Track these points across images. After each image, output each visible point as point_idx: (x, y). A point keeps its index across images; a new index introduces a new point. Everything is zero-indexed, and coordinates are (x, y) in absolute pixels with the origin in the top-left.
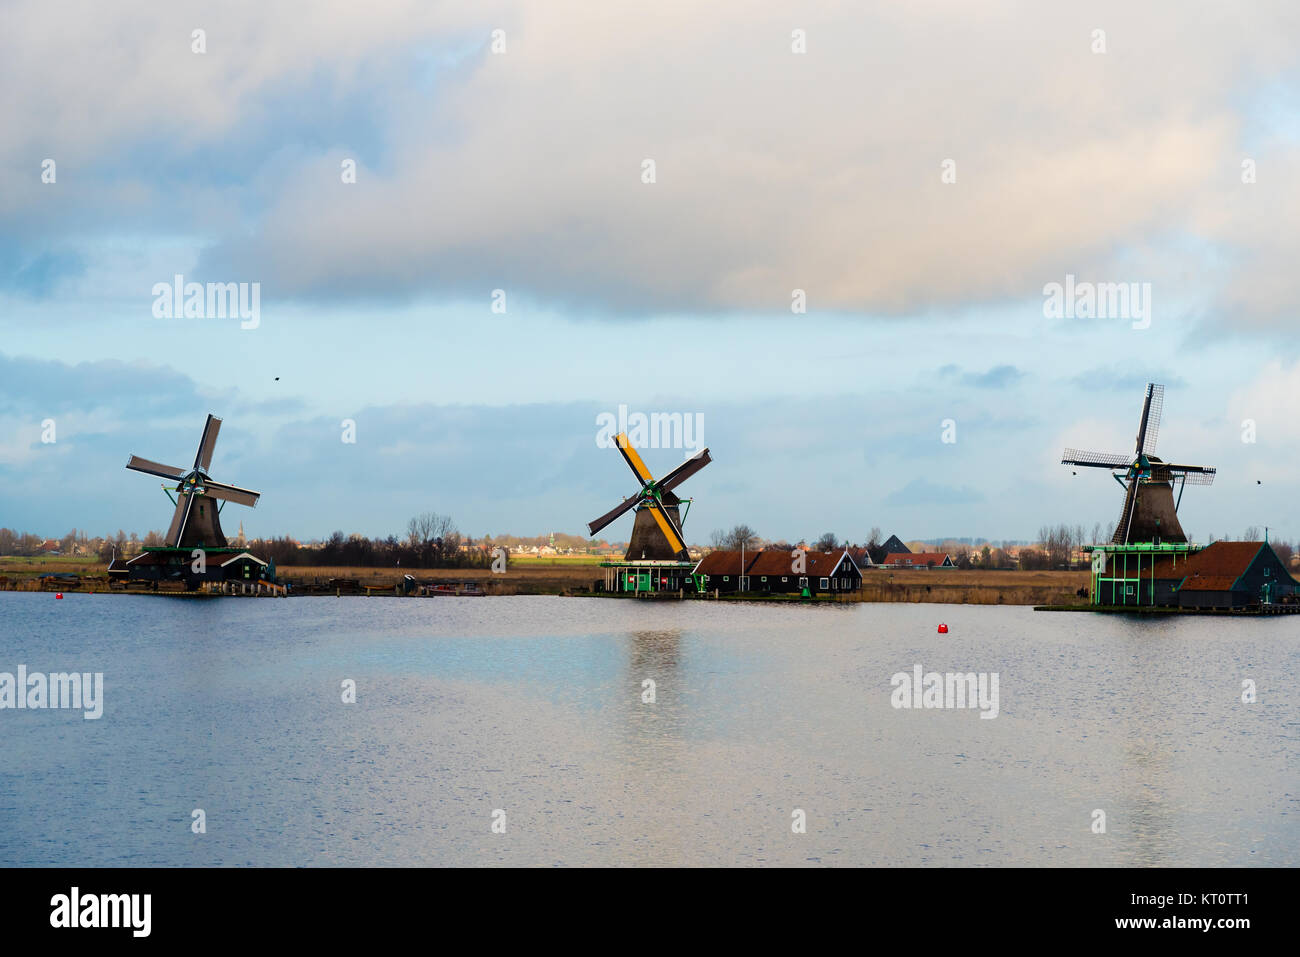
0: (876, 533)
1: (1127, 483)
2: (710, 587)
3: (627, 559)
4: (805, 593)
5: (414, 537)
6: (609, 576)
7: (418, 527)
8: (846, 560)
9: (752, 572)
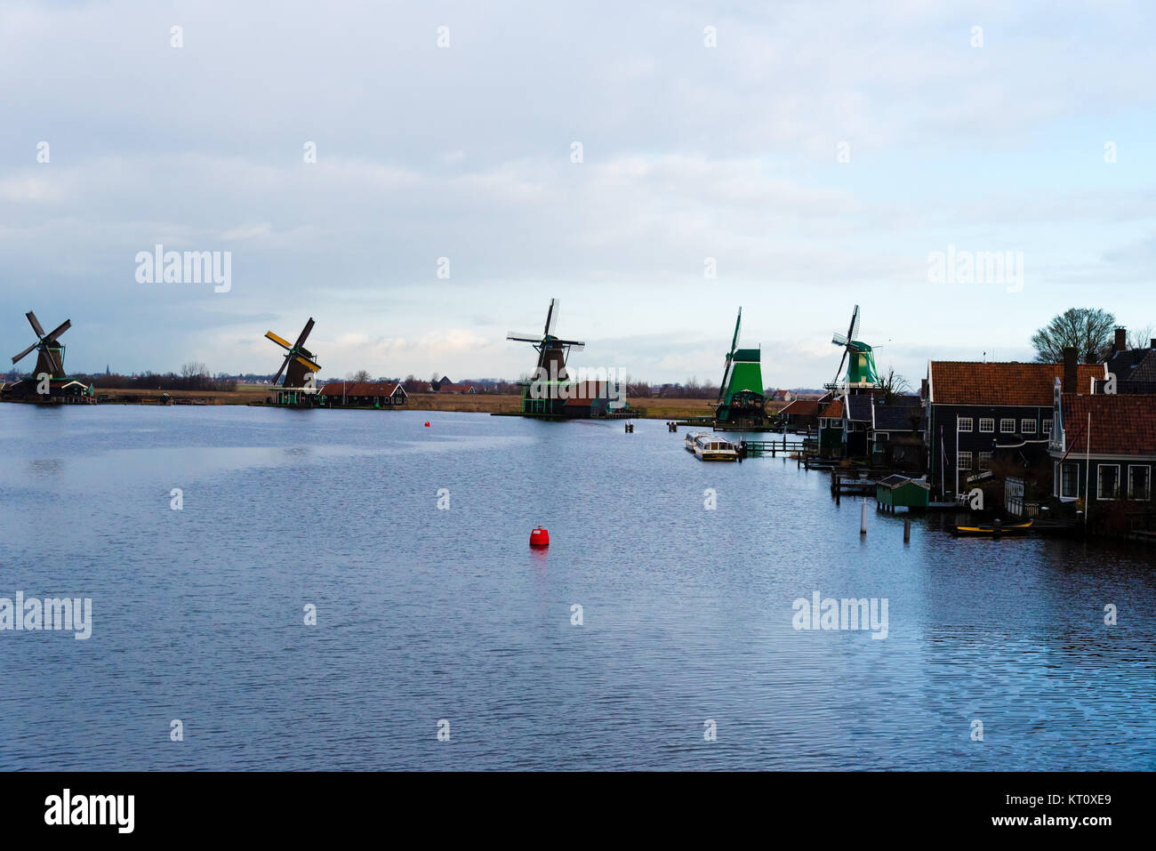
0: (436, 375)
1: (540, 350)
2: (327, 402)
3: (284, 387)
4: (377, 405)
5: (186, 372)
6: (274, 396)
7: (187, 369)
8: (399, 388)
9: (349, 394)
